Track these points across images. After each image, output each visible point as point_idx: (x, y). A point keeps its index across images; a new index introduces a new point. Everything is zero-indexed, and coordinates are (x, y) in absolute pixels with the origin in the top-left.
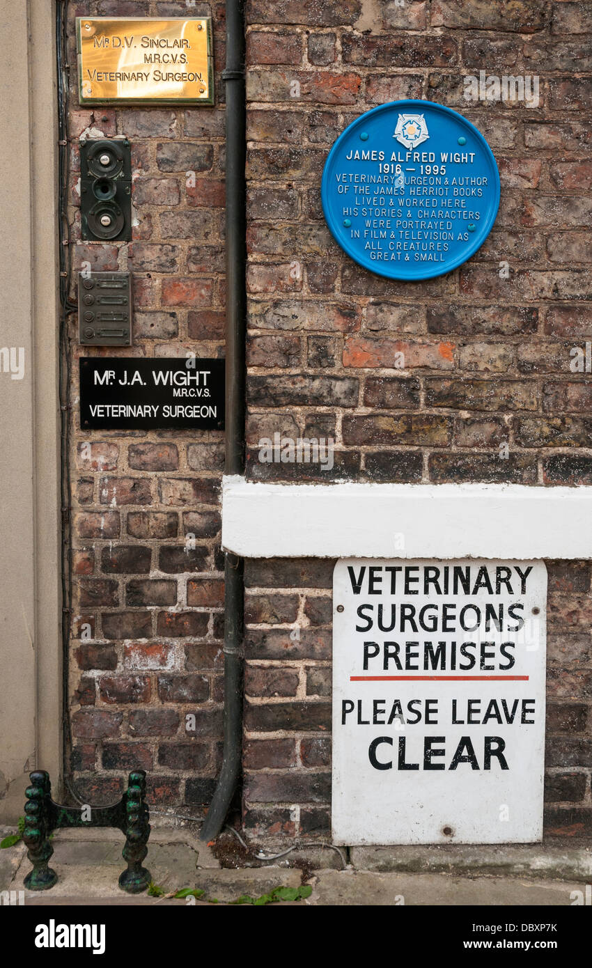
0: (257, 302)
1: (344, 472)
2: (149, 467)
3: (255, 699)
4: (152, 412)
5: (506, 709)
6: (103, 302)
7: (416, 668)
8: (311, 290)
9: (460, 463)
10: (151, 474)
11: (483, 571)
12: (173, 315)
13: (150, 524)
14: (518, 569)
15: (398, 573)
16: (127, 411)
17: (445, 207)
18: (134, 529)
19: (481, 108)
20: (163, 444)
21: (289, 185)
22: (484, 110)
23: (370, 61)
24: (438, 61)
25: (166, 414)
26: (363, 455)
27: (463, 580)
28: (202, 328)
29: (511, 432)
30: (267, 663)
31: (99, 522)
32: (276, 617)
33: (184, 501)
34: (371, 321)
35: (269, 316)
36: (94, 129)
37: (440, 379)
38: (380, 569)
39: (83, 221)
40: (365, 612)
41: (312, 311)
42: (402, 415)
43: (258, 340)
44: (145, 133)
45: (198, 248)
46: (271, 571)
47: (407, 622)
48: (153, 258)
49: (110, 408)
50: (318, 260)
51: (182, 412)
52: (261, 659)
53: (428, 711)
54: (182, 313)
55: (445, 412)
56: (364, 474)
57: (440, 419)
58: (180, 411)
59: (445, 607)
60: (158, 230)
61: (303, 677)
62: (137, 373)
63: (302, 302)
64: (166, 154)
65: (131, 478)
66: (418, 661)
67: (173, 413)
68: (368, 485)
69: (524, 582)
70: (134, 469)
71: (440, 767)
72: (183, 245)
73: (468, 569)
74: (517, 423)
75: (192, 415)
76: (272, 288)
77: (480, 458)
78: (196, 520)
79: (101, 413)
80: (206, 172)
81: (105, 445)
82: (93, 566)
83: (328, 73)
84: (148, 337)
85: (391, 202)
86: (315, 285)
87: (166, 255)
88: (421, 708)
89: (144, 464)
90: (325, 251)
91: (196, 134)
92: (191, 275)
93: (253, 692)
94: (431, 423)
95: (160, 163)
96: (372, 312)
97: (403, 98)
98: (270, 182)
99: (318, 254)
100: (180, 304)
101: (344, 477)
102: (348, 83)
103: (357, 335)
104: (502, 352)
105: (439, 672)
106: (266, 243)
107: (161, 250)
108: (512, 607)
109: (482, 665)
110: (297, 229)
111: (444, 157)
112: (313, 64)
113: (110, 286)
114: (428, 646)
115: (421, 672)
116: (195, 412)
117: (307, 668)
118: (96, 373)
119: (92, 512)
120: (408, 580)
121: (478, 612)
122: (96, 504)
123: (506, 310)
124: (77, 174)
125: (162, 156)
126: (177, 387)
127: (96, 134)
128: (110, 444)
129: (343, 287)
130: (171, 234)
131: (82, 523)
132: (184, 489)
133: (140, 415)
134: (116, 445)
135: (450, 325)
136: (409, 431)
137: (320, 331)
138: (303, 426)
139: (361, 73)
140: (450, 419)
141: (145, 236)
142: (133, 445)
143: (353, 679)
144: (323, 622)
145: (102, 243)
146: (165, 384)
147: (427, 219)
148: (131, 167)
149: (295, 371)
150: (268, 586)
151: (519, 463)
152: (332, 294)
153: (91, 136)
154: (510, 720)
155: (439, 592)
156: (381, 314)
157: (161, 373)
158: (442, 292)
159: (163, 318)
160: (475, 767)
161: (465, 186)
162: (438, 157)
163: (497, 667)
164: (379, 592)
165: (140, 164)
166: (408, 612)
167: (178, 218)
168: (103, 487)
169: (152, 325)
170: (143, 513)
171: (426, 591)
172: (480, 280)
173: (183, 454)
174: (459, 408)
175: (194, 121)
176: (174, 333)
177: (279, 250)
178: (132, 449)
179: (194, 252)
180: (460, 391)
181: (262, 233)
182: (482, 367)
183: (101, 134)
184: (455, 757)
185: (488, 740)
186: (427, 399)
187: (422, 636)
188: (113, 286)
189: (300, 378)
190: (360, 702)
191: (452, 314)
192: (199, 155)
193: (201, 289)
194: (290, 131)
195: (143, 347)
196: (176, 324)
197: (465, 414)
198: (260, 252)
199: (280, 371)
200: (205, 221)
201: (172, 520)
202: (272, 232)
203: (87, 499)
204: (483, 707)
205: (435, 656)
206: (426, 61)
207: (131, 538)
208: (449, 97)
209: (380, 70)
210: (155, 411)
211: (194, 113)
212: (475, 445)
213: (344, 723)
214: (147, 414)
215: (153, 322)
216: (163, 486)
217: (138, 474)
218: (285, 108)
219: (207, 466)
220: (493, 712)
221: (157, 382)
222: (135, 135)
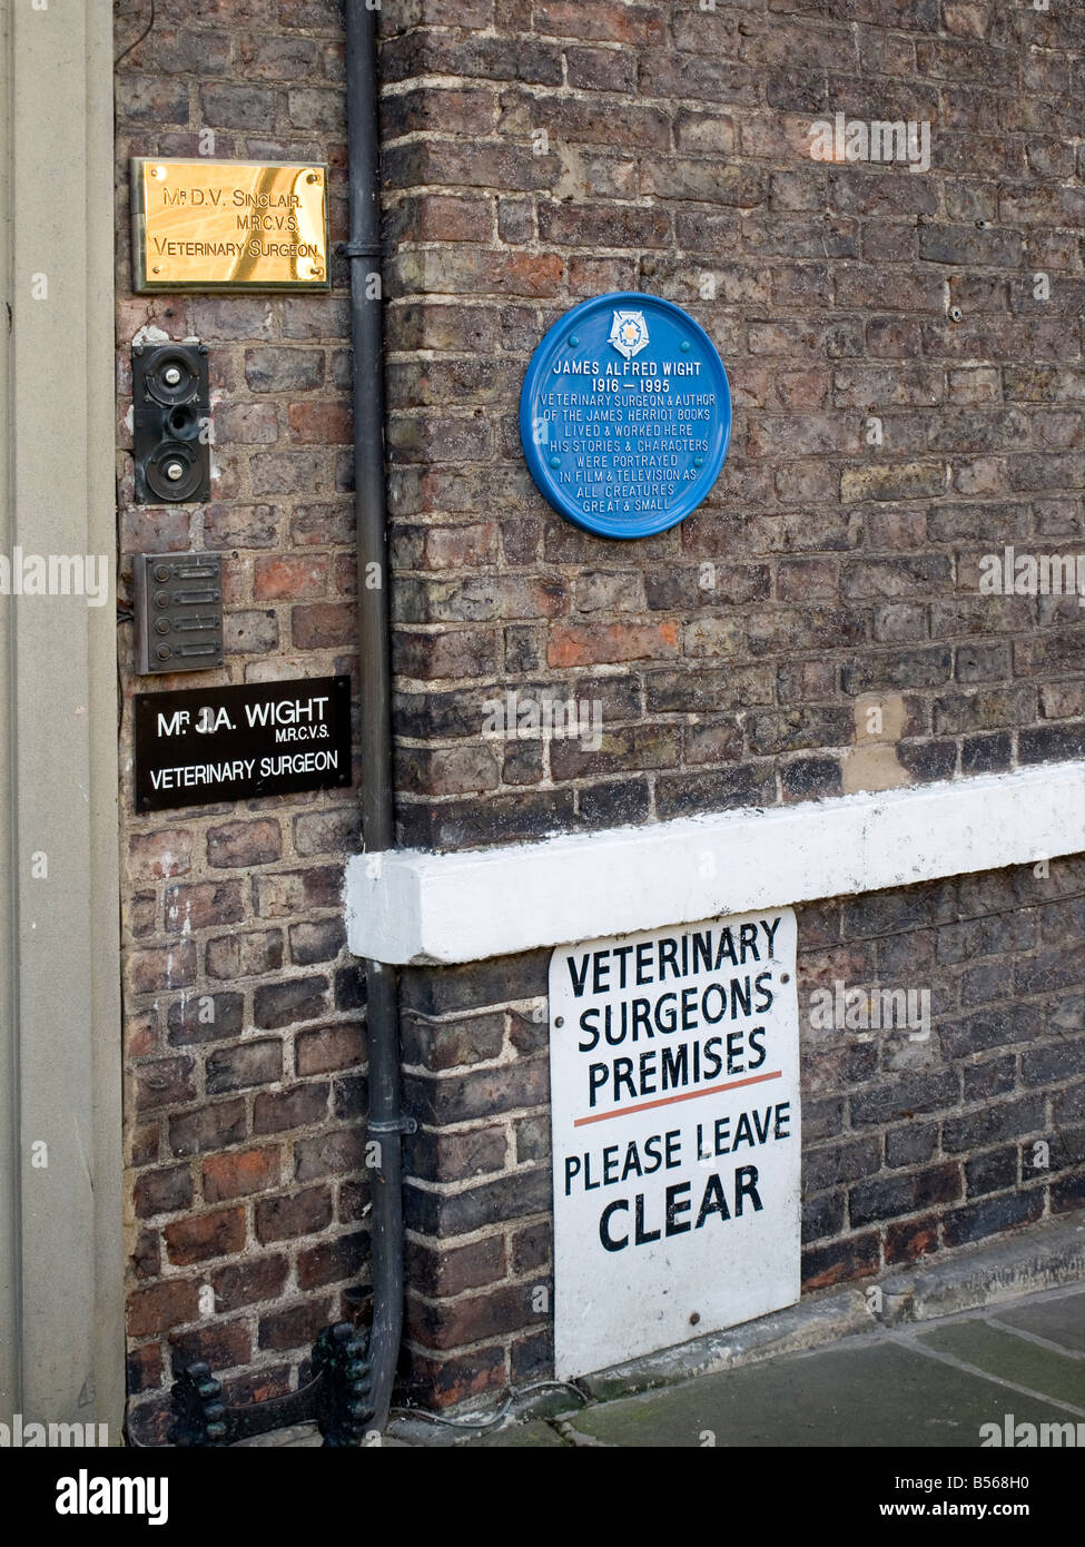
0: (440, 583)
1: (557, 821)
2: (239, 861)
3: (451, 1185)
4: (245, 771)
5: (758, 1125)
6: (184, 601)
7: (652, 1089)
8: (509, 560)
9: (692, 786)
10: (241, 872)
11: (727, 934)
12: (271, 614)
13: (243, 952)
14: (764, 924)
15: (628, 955)
16: (208, 773)
17: (669, 436)
18: (218, 966)
19: (700, 303)
20: (258, 821)
21: (479, 411)
22: (704, 305)
23: (574, 238)
24: (652, 241)
25: (266, 771)
26: (576, 793)
27: (703, 952)
28: (312, 630)
29: (745, 736)
30: (465, 1126)
31: (165, 963)
32: (476, 1052)
33: (291, 907)
34: (580, 599)
35: (457, 602)
36: (153, 328)
37: (662, 673)
38: (606, 954)
39: (137, 473)
40: (590, 1021)
41: (510, 590)
42: (622, 729)
43: (443, 639)
44: (227, 333)
45: (306, 508)
46: (469, 984)
47: (641, 1025)
48: (242, 526)
49: (182, 773)
50: (516, 516)
51: (288, 765)
52: (458, 1121)
53: (670, 1149)
54: (283, 609)
55: (670, 718)
56: (580, 820)
57: (669, 728)
58: (286, 764)
59: (685, 993)
60: (248, 483)
61: (511, 1137)
62: (223, 711)
63: (498, 579)
64: (258, 365)
65: (212, 883)
66: (654, 1080)
67: (276, 769)
68: (585, 836)
69: (771, 941)
70: (216, 867)
71: (685, 1227)
72: (284, 504)
73: (709, 934)
74: (751, 722)
75: (302, 769)
76: (458, 562)
77: (712, 777)
78: (309, 936)
79: (168, 782)
80: (316, 392)
81: (171, 835)
82: (156, 1038)
83: (524, 253)
84: (236, 653)
85: (608, 433)
86: (514, 553)
87: (262, 520)
88: (660, 1147)
89: (232, 856)
90: (524, 503)
91: (301, 334)
92: (297, 551)
93: (450, 1174)
94: (657, 736)
95: (250, 379)
96: (582, 586)
97: (613, 291)
98: (454, 407)
99: (515, 507)
100: (281, 596)
101: (556, 827)
102: (548, 267)
103: (565, 621)
104: (731, 628)
105: (681, 1089)
106: (450, 496)
107: (253, 513)
108: (760, 979)
109: (729, 1067)
110: (489, 474)
111: (667, 369)
112: (505, 241)
113: (193, 575)
114: (667, 1053)
115: (660, 1094)
116: (307, 762)
117: (517, 1122)
118: (161, 718)
119: (153, 949)
120: (641, 963)
121: (722, 992)
122: (159, 935)
123: (735, 570)
124: (127, 399)
125: (253, 368)
126: (280, 727)
127: (157, 336)
128: (179, 832)
129: (546, 553)
130: (267, 488)
131: (138, 970)
132: (292, 889)
133: (227, 777)
134: (188, 833)
135: (673, 597)
136: (631, 750)
137: (520, 618)
138: (501, 759)
139: (562, 254)
140: (677, 727)
141: (229, 491)
142: (213, 828)
143: (578, 1123)
144: (537, 1046)
145: (166, 507)
146: (263, 724)
147: (647, 452)
148: (208, 387)
149: (489, 681)
150: (464, 1007)
151: (757, 779)
152: (533, 564)
153: (149, 338)
154: (763, 1138)
155: (677, 974)
156: (593, 588)
157: (257, 707)
158: (664, 550)
159: (257, 620)
160: (726, 1216)
161: (690, 406)
162: (661, 369)
163: (746, 1065)
164: (606, 988)
165: (222, 380)
166: (641, 1010)
167: (277, 462)
168: (169, 904)
169: (241, 632)
170: (231, 936)
171: (662, 976)
172: (705, 531)
173: (287, 833)
174: (687, 711)
175: (301, 314)
176: (274, 642)
177: (468, 506)
178: (212, 834)
179: (301, 513)
180: (686, 686)
181: (444, 482)
182: (710, 652)
183: (165, 336)
184: (702, 1209)
185: (739, 1173)
186: (649, 703)
187: (660, 1042)
188: (198, 575)
189: (497, 689)
190: (587, 1156)
191: (675, 581)
192: (305, 365)
193: (311, 570)
194: (478, 335)
195: (228, 668)
196: (276, 627)
197: (693, 719)
198: (442, 508)
199: (470, 683)
200: (316, 465)
201: (274, 941)
202: (458, 480)
203: (146, 927)
204: (732, 1127)
205: (675, 1066)
206: (637, 240)
207: (212, 981)
208: (665, 288)
209: (586, 251)
210: (249, 768)
211: (298, 302)
212: (707, 760)
213: (568, 1193)
214: (238, 775)
215: (242, 628)
216: (261, 887)
217: (222, 875)
218: (472, 303)
219: (325, 846)
220: (744, 1132)
221: (252, 723)
222: (214, 337)
